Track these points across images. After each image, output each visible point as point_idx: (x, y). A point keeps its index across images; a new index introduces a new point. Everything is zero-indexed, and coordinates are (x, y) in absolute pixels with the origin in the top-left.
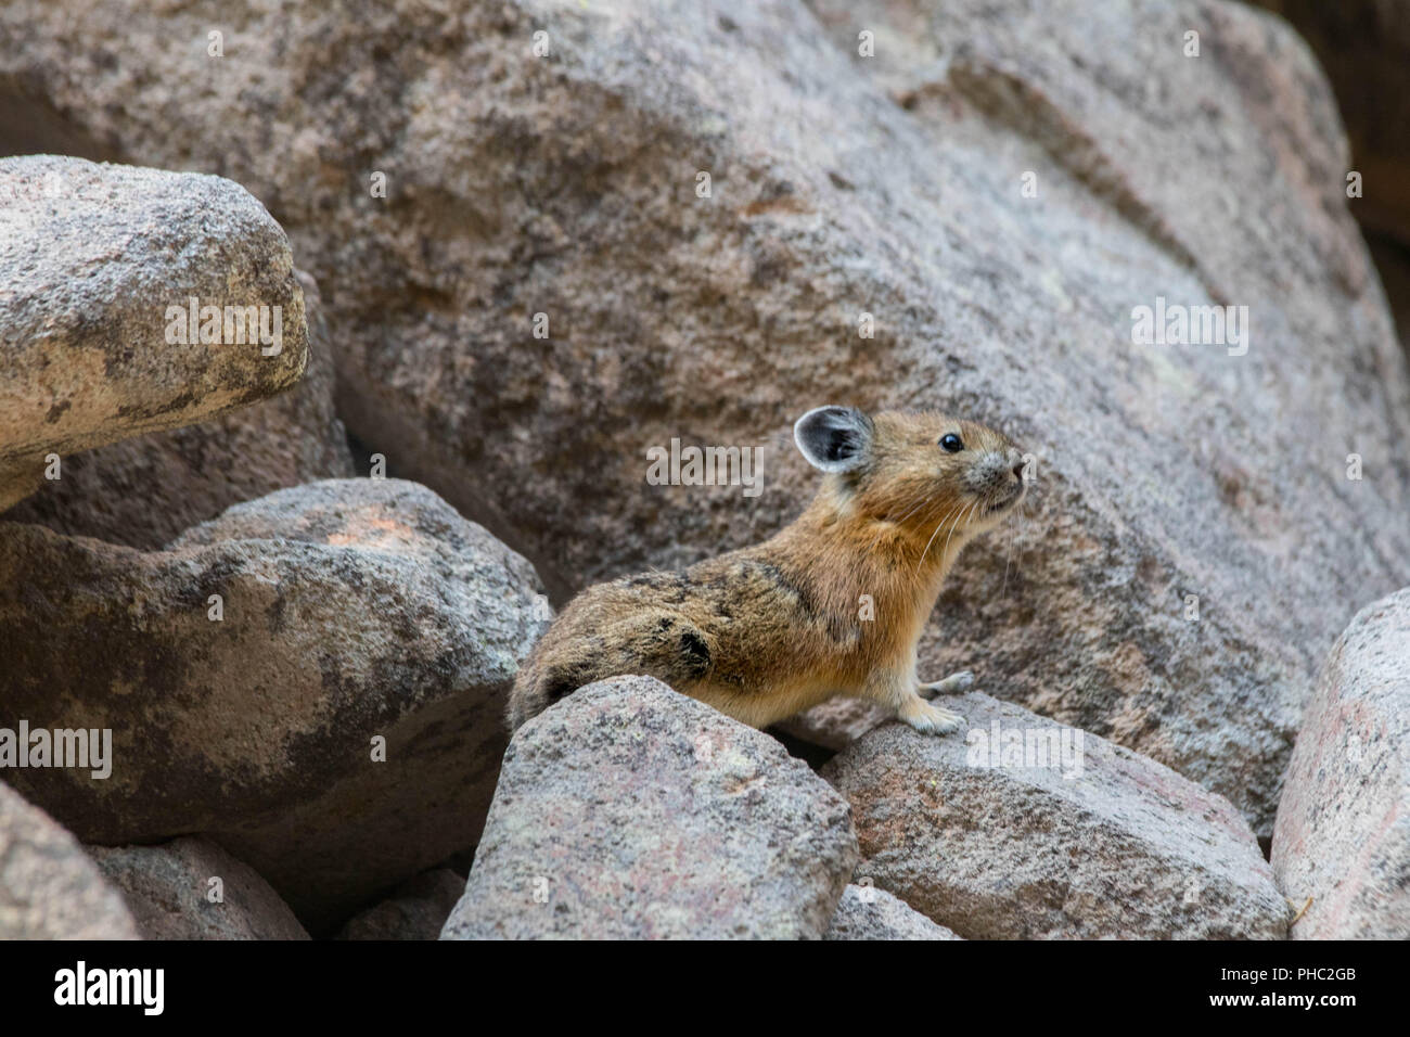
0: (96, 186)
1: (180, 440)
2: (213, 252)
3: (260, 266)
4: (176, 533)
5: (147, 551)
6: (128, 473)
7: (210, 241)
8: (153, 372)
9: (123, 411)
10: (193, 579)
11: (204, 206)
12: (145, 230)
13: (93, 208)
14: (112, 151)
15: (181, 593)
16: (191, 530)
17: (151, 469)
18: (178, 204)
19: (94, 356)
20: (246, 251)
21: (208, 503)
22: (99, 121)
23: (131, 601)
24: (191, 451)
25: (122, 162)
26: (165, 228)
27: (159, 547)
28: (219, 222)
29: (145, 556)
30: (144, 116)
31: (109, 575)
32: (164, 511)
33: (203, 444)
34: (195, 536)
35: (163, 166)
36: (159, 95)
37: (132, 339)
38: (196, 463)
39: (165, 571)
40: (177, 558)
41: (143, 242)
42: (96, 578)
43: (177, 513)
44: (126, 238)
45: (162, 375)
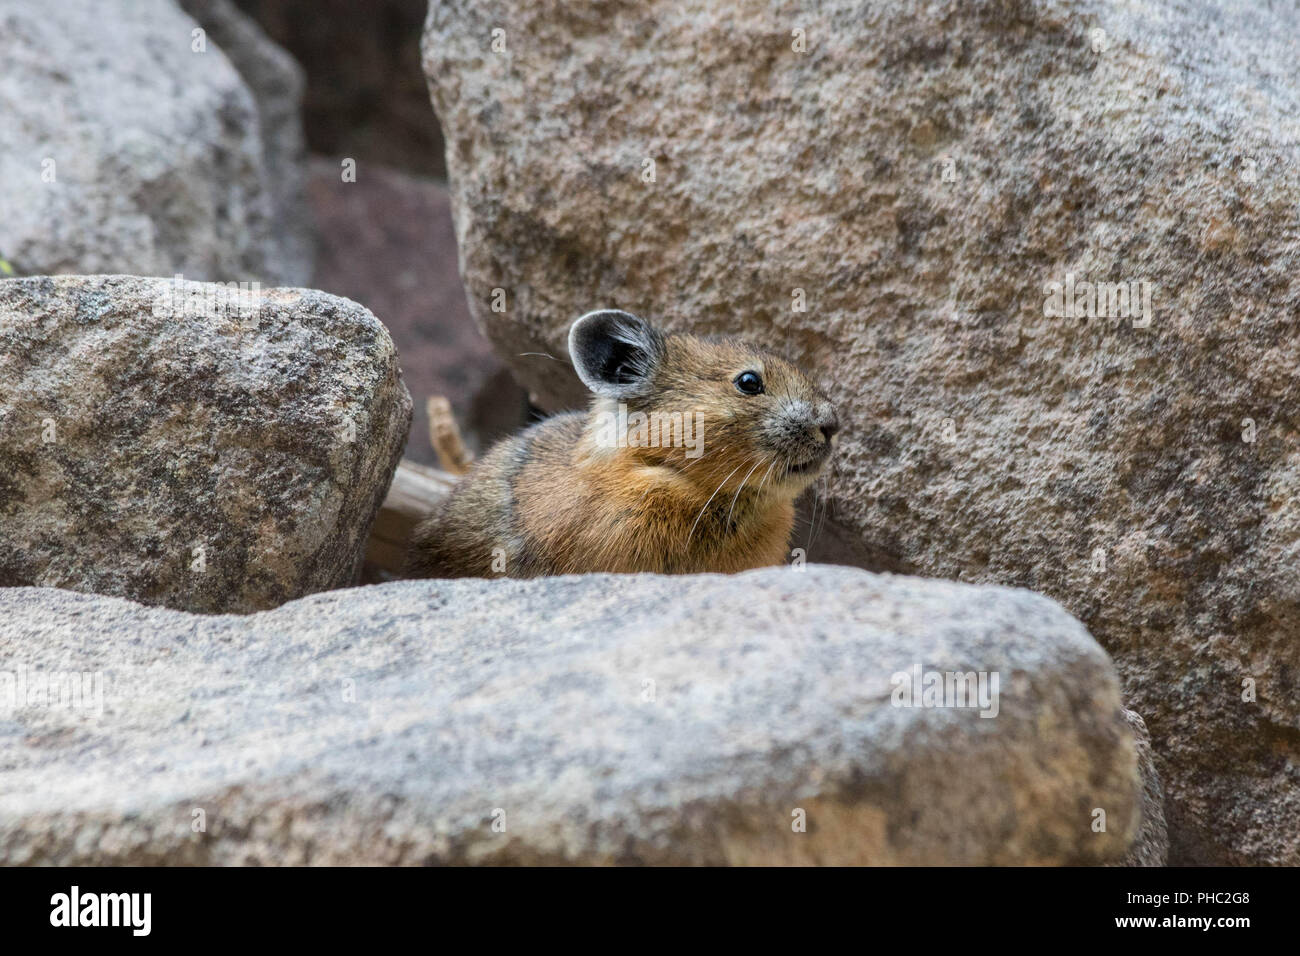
0: (874, 603)
2: (1021, 687)
3: (1080, 703)
7: (1018, 673)
11: (1010, 629)
12: (937, 658)
13: (869, 632)
14: (889, 559)
18: (977, 625)
19: (873, 819)
20: (1063, 685)
22: (873, 517)
26: (961, 656)
28: (1029, 648)
30: (930, 512)
35: (955, 576)
36: (951, 486)
37: (919, 795)
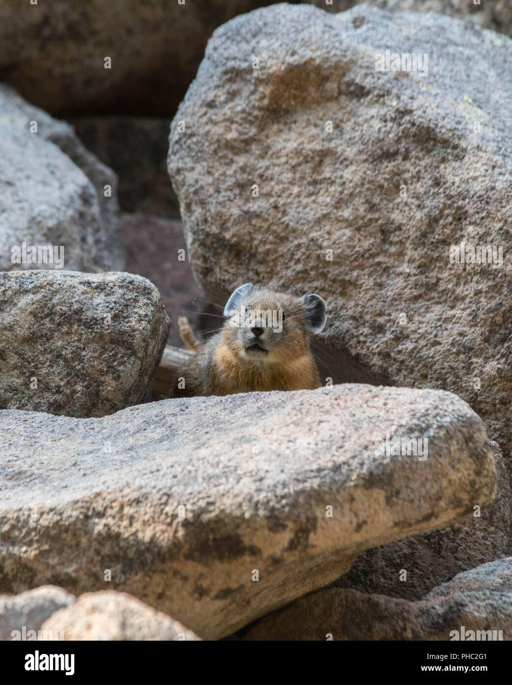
0: (376, 399)
1: (428, 537)
2: (442, 433)
3: (469, 439)
4: (428, 590)
5: (413, 601)
6: (399, 557)
7: (440, 427)
8: (412, 501)
9: (396, 524)
10: (439, 615)
11: (436, 408)
12: (404, 422)
13: (375, 412)
14: (383, 379)
15: (432, 624)
16: (436, 588)
17: (413, 554)
18: (421, 407)
19: (379, 494)
20: (460, 431)
21: (445, 572)
22: (376, 361)
23: (405, 629)
24: (434, 544)
25: (390, 385)
26: (415, 421)
27: (419, 598)
28: (445, 416)
29: (411, 604)
30: (400, 357)
31: (392, 616)
32: (421, 577)
33: (441, 539)
34: (438, 591)
35: (412, 386)
36: (409, 345)
37: (399, 483)
38: (438, 550)
39: (423, 612)
40: (429, 604)
41: (403, 429)
42: (385, 617)
43: (429, 578)
44: (394, 428)
45: (417, 503)
